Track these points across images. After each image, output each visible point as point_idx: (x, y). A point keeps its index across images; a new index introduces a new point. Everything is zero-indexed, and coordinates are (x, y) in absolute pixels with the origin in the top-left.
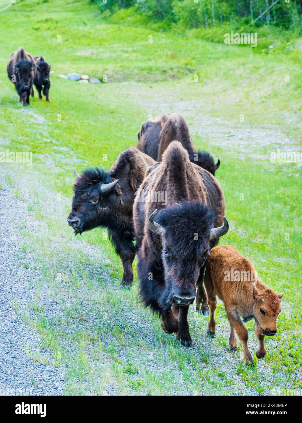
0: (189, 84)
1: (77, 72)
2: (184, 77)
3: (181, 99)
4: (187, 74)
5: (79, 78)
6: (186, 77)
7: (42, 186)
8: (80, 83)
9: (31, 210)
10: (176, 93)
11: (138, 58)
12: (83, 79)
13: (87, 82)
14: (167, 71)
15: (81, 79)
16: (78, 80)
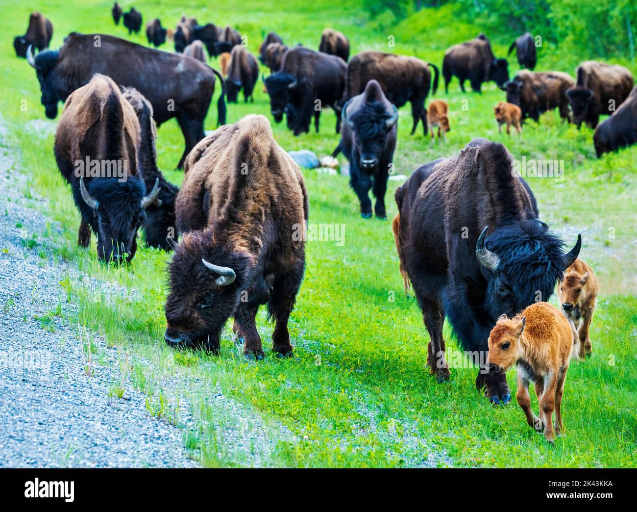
0: (587, 186)
1: (311, 150)
2: (574, 169)
3: (566, 221)
4: (580, 163)
5: (315, 163)
6: (578, 169)
7: (220, 395)
8: (316, 174)
9: (194, 448)
10: (553, 204)
11: (462, 123)
12: (326, 166)
13: (333, 172)
14: (533, 153)
15: (320, 165)
16: (313, 167)
